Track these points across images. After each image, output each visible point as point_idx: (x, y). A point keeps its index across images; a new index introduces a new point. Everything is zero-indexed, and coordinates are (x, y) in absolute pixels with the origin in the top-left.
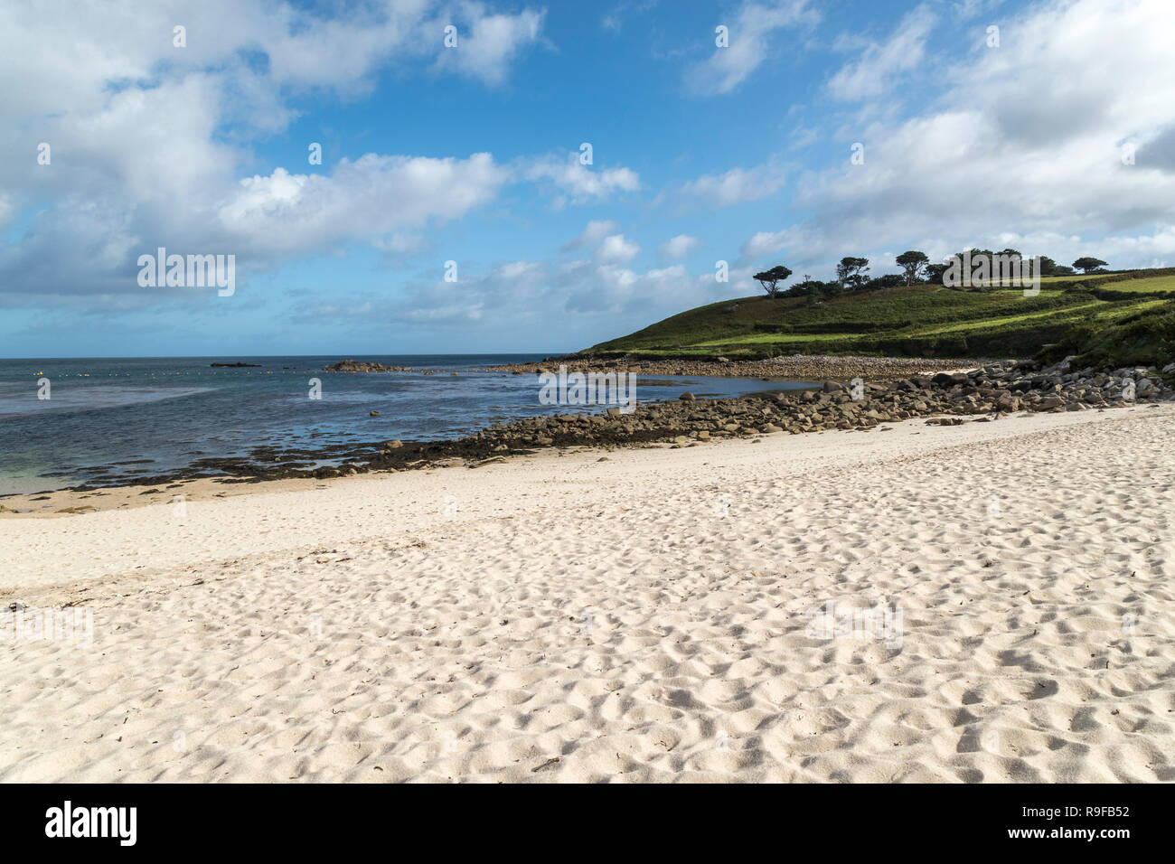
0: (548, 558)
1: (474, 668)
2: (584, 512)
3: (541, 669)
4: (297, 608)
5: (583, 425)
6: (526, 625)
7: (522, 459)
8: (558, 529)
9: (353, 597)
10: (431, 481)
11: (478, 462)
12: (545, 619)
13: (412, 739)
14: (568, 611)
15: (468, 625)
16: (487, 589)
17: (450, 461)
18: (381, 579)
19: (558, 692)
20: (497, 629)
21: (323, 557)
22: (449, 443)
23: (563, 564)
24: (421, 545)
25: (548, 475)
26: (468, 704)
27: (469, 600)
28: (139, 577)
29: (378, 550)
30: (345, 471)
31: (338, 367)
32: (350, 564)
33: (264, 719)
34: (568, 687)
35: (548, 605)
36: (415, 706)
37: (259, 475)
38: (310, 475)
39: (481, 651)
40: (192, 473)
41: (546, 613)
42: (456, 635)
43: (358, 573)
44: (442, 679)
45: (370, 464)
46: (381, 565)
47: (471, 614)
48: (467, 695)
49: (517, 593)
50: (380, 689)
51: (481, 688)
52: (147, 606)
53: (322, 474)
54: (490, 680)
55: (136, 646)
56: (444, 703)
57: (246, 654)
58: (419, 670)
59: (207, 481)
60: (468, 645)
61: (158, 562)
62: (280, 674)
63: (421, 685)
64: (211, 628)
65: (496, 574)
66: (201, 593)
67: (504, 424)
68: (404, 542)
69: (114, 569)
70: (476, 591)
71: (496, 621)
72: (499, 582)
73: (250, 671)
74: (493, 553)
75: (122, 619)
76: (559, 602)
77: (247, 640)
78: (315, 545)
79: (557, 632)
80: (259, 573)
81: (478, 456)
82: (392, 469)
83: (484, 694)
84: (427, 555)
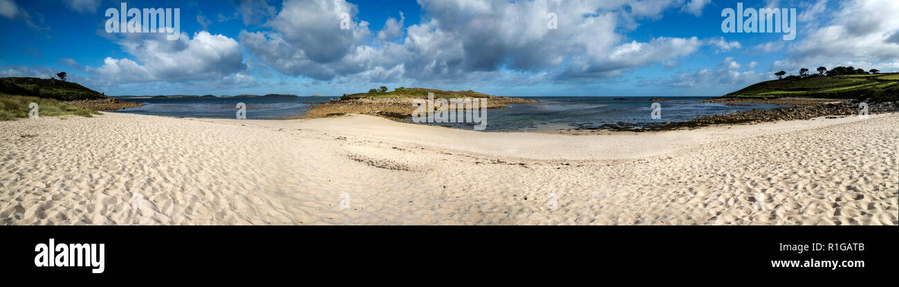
0: (713, 157)
1: (691, 189)
2: (724, 144)
3: (711, 190)
5: (723, 117)
6: (706, 177)
7: (705, 127)
8: (716, 148)
10: (678, 134)
12: (712, 175)
14: (719, 173)
15: (689, 177)
16: (694, 166)
17: (684, 128)
19: (716, 197)
20: (697, 178)
22: (684, 123)
23: (717, 159)
25: (713, 132)
26: (689, 200)
27: (689, 169)
28: (593, 161)
31: (651, 100)
33: (628, 204)
34: (719, 195)
35: (713, 171)
36: (673, 201)
39: (693, 184)
41: (712, 173)
42: (685, 180)
44: (681, 193)
47: (690, 174)
48: (689, 198)
49: (704, 167)
50: (663, 195)
51: (693, 196)
52: (596, 170)
54: (695, 193)
56: (682, 200)
58: (674, 190)
60: (689, 182)
61: (597, 158)
63: (675, 194)
64: (612, 178)
65: (698, 162)
66: (609, 168)
67: (700, 117)
69: (587, 158)
70: (691, 167)
71: (697, 176)
72: (698, 164)
74: (697, 155)
76: (716, 170)
79: (715, 179)
81: (692, 127)
82: (667, 130)
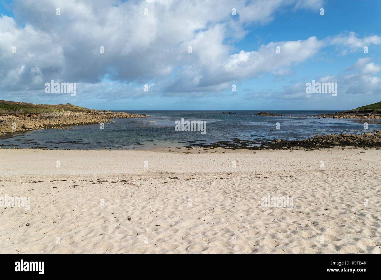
0: (342, 189)
1: (315, 224)
2: (357, 172)
3: (343, 230)
4: (251, 191)
5: (353, 138)
6: (335, 213)
7: (327, 149)
8: (346, 178)
9: (269, 191)
10: (292, 154)
11: (309, 149)
12: (343, 211)
13: (294, 244)
14: (353, 210)
15: (312, 208)
16: (318, 196)
17: (299, 148)
18: (278, 186)
19: (352, 241)
20: (322, 211)
21: (258, 176)
22: (298, 142)
23: (349, 191)
24: (291, 176)
25: (338, 156)
26: (314, 236)
27: (311, 198)
28: (205, 174)
29: (276, 176)
30: (262, 148)
31: (260, 114)
32: (267, 179)
33: (244, 224)
34: (357, 240)
35: (344, 206)
36: (294, 232)
37: (235, 147)
38: (250, 149)
39: (317, 218)
40: (216, 145)
41: (344, 209)
42: (307, 210)
43: (270, 182)
44: (303, 225)
45: (270, 147)
46: (277, 181)
47: (312, 204)
48: (314, 233)
49: (330, 199)
50: (281, 223)
51: (319, 232)
52: (208, 183)
53: (255, 149)
54: (322, 230)
55: (206, 194)
56: (305, 234)
57: (237, 203)
58: (295, 220)
59: (221, 148)
60: (312, 214)
61: (209, 170)
62: (248, 211)
63: (295, 225)
64: (226, 193)
65: (322, 192)
66: (222, 182)
67: (319, 136)
68: (285, 175)
69: (198, 171)
70: (314, 196)
71: (323, 208)
72: (322, 194)
73: (239, 208)
74: (319, 183)
75: (202, 186)
76: (349, 206)
77: (237, 198)
78: (254, 172)
79: (349, 217)
80: (238, 178)
81: (309, 147)
82: (278, 149)
83: (321, 234)
84: (294, 181)
